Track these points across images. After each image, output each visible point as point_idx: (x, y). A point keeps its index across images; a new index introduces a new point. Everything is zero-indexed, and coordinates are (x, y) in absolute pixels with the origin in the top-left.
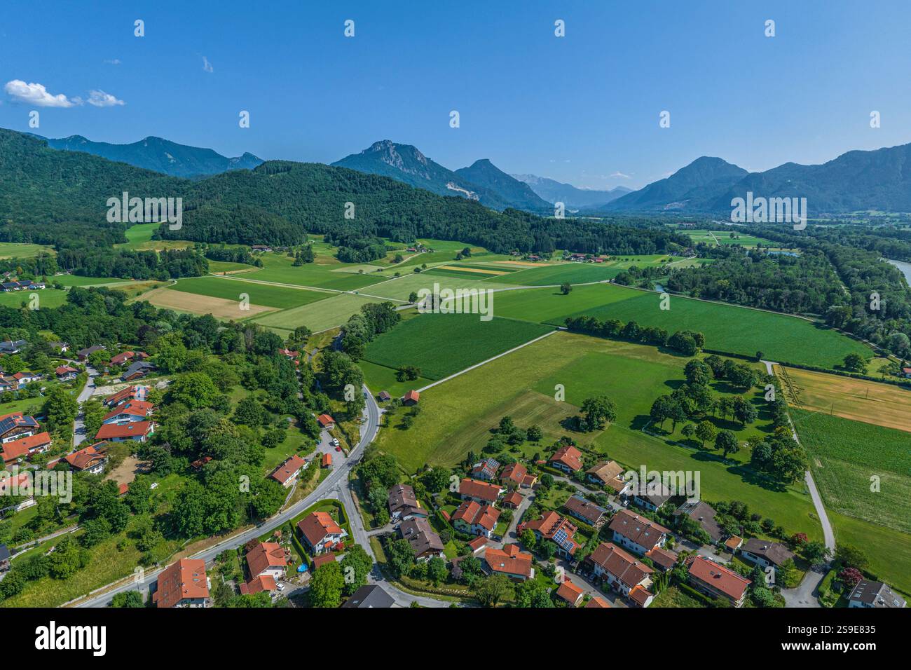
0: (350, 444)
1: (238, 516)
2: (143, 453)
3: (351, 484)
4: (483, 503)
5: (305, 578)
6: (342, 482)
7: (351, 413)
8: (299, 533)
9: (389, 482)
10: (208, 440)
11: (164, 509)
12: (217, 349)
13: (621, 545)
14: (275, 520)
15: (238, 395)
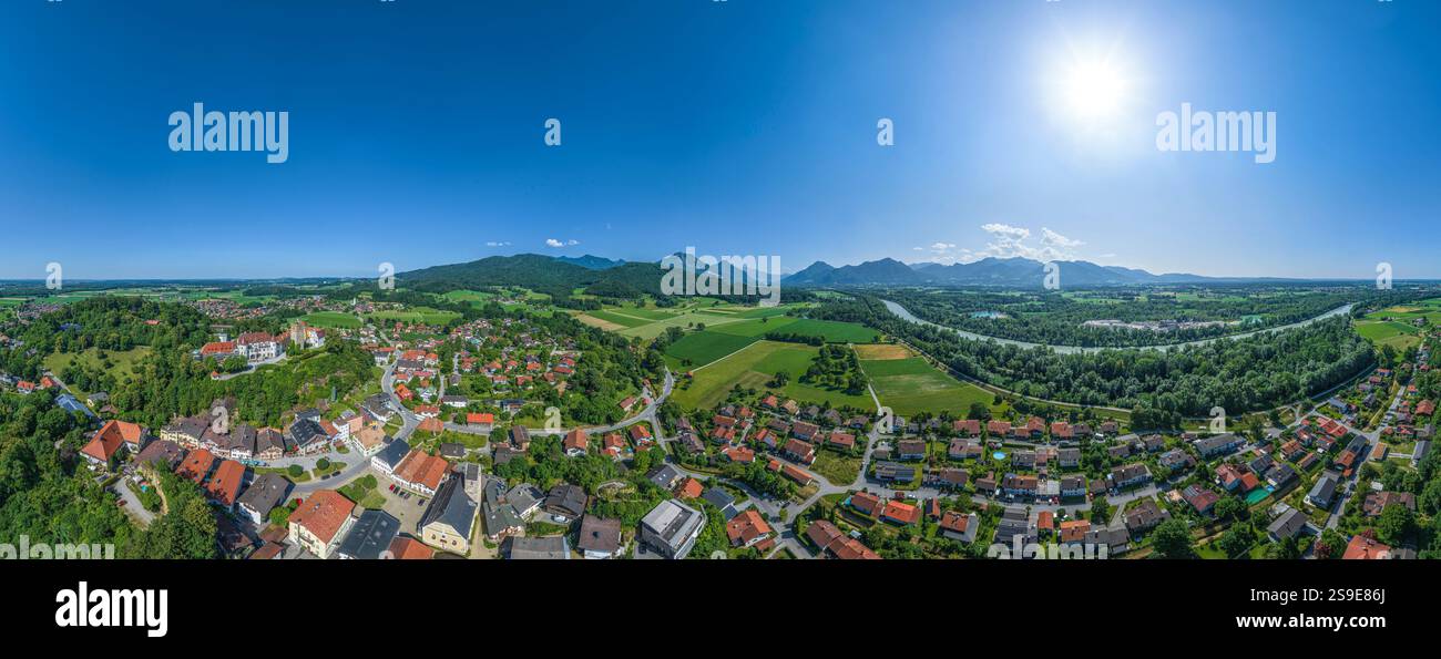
0: (658, 395)
1: (603, 418)
2: (569, 381)
3: (657, 414)
4: (726, 427)
5: (631, 455)
6: (653, 413)
7: (658, 381)
8: (630, 434)
9: (677, 416)
10: (593, 382)
11: (574, 406)
12: (601, 343)
13: (799, 438)
14: (619, 425)
15: (608, 364)
